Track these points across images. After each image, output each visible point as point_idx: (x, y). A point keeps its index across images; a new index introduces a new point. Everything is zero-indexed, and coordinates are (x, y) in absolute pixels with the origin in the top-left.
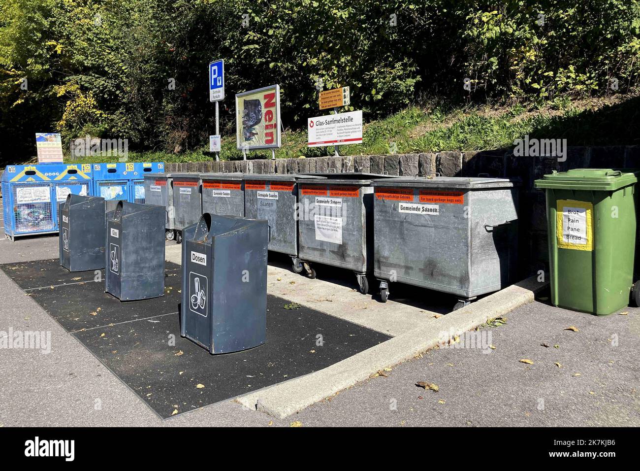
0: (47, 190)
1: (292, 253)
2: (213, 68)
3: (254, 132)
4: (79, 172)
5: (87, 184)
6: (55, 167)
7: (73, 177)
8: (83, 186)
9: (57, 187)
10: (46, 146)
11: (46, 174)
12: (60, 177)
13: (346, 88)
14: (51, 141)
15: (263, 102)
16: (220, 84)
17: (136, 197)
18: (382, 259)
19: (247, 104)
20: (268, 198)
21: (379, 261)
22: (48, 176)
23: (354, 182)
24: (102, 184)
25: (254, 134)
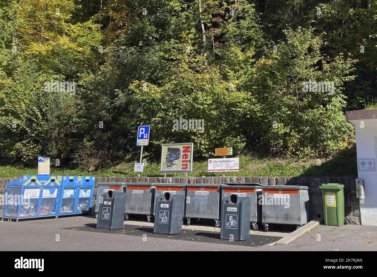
0: (38, 190)
1: (216, 218)
2: (141, 129)
3: (174, 163)
4: (56, 181)
5: (58, 188)
6: (45, 177)
7: (52, 184)
8: (56, 189)
9: (44, 189)
10: (43, 165)
11: (41, 181)
12: (47, 183)
13: (230, 148)
14: (45, 162)
15: (182, 150)
16: (146, 137)
17: (80, 197)
18: (265, 216)
19: (169, 149)
20: (203, 194)
21: (264, 217)
22: (41, 183)
23: (253, 187)
24: (65, 188)
25: (174, 164)
